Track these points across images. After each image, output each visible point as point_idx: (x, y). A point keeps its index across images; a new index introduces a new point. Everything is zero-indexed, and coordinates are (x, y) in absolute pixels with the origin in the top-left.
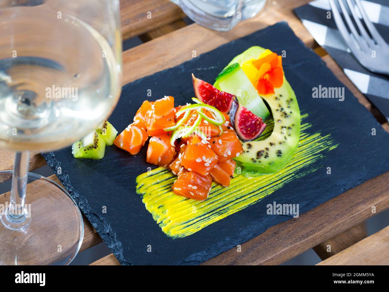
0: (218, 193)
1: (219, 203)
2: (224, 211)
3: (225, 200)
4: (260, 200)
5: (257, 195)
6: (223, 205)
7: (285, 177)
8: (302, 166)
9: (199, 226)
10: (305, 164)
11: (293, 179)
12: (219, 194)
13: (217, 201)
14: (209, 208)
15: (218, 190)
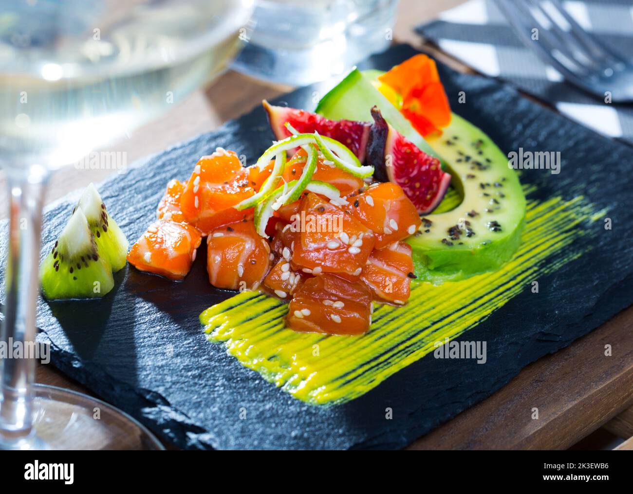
0: (389, 319)
1: (399, 335)
2: (416, 347)
3: (408, 328)
4: (485, 319)
5: (475, 311)
6: (409, 336)
7: (519, 275)
8: (547, 253)
9: (372, 379)
10: (552, 248)
11: (539, 277)
12: (393, 320)
13: (392, 331)
14: (381, 346)
15: (387, 314)
